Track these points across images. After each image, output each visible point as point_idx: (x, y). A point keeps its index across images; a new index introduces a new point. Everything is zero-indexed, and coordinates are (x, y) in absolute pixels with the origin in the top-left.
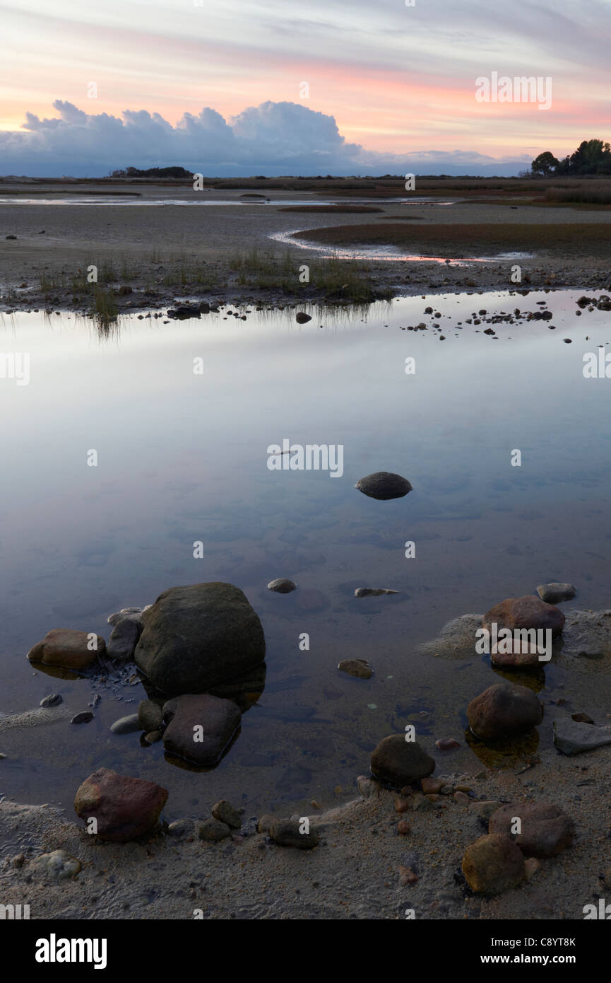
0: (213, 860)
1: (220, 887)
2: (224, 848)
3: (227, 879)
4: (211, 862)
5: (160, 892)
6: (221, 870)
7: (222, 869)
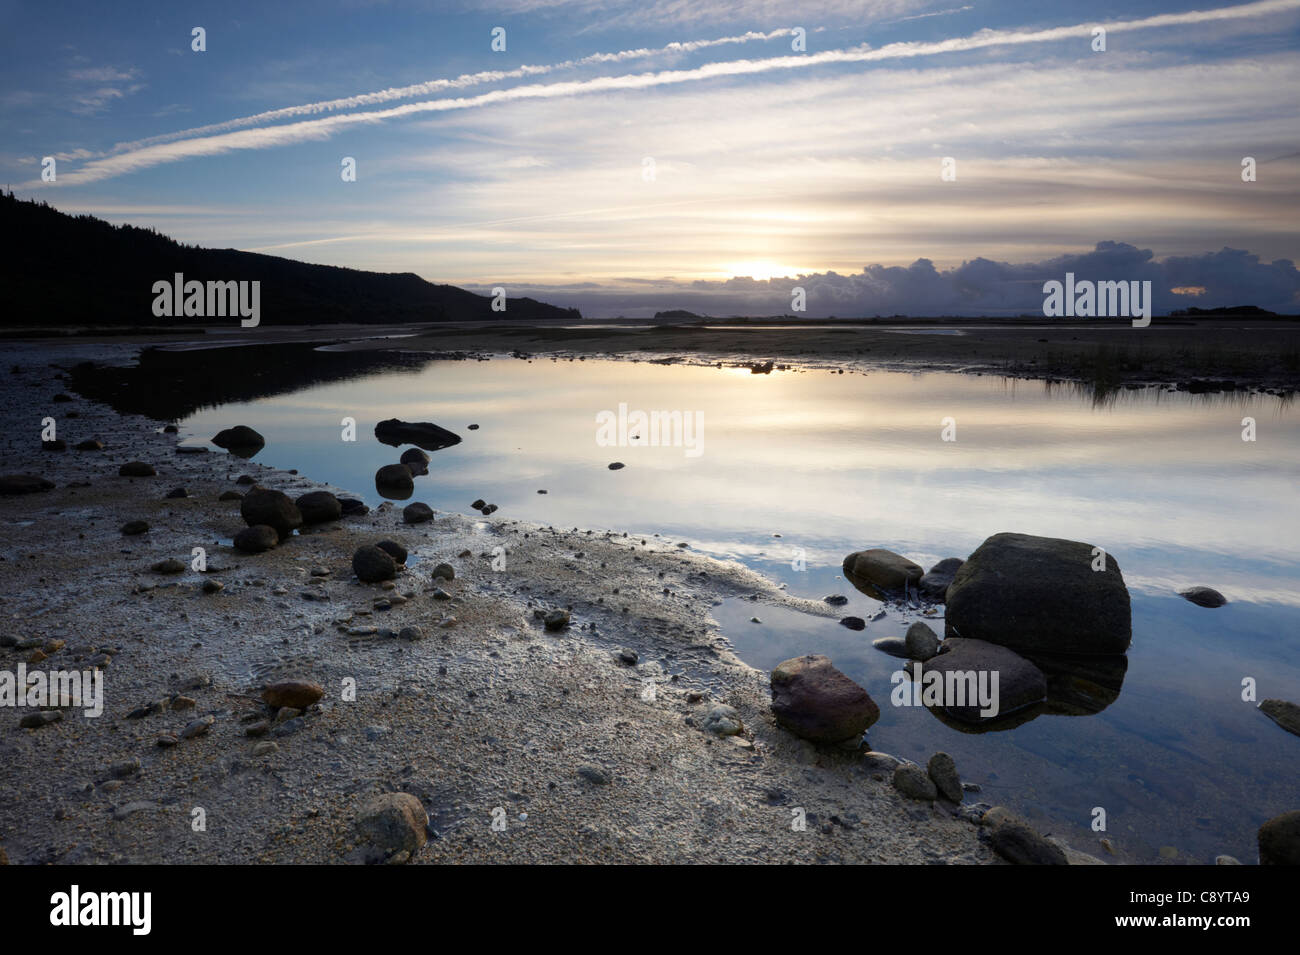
0: (886, 812)
1: (867, 845)
2: (913, 809)
3: (885, 843)
4: (882, 813)
5: (790, 800)
6: (888, 829)
7: (891, 830)
